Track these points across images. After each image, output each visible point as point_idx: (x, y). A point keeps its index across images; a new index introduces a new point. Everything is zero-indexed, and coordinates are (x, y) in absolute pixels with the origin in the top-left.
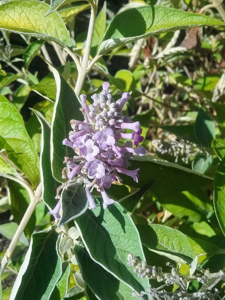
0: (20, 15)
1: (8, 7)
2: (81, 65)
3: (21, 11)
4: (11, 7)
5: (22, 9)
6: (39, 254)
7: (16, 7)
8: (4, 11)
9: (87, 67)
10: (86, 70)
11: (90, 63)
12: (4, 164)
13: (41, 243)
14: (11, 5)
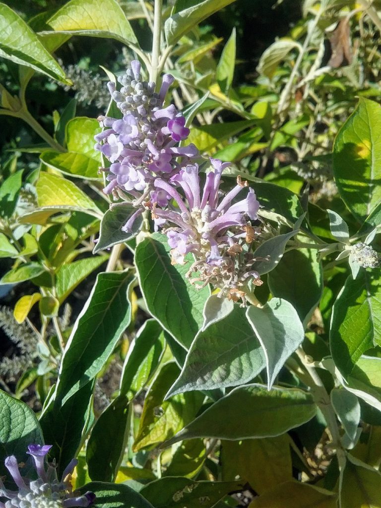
0: (83, 15)
1: (69, 9)
2: (150, 63)
3: (83, 10)
4: (73, 8)
5: (83, 8)
6: (113, 299)
7: (77, 6)
8: (67, 14)
9: (158, 64)
10: (158, 69)
11: (161, 58)
12: (83, 198)
13: (116, 287)
14: (73, 6)
